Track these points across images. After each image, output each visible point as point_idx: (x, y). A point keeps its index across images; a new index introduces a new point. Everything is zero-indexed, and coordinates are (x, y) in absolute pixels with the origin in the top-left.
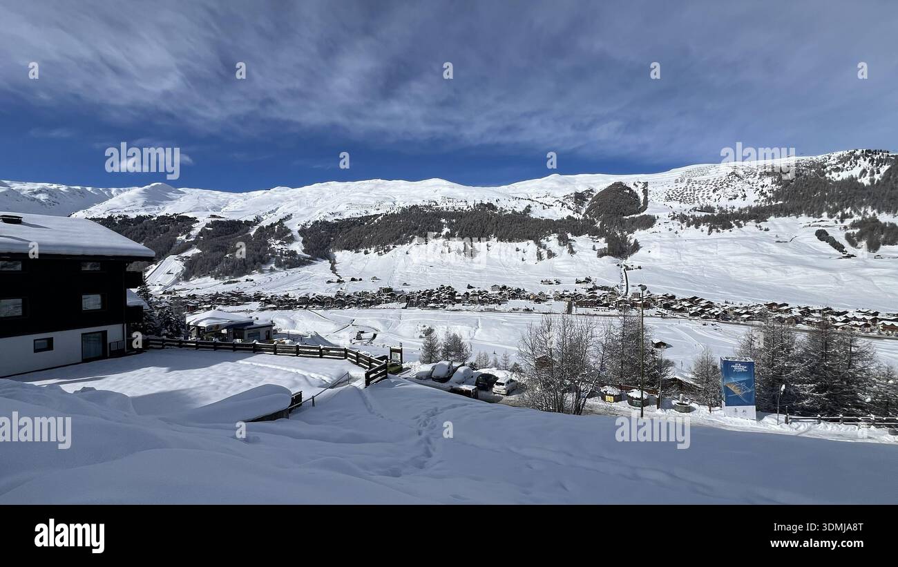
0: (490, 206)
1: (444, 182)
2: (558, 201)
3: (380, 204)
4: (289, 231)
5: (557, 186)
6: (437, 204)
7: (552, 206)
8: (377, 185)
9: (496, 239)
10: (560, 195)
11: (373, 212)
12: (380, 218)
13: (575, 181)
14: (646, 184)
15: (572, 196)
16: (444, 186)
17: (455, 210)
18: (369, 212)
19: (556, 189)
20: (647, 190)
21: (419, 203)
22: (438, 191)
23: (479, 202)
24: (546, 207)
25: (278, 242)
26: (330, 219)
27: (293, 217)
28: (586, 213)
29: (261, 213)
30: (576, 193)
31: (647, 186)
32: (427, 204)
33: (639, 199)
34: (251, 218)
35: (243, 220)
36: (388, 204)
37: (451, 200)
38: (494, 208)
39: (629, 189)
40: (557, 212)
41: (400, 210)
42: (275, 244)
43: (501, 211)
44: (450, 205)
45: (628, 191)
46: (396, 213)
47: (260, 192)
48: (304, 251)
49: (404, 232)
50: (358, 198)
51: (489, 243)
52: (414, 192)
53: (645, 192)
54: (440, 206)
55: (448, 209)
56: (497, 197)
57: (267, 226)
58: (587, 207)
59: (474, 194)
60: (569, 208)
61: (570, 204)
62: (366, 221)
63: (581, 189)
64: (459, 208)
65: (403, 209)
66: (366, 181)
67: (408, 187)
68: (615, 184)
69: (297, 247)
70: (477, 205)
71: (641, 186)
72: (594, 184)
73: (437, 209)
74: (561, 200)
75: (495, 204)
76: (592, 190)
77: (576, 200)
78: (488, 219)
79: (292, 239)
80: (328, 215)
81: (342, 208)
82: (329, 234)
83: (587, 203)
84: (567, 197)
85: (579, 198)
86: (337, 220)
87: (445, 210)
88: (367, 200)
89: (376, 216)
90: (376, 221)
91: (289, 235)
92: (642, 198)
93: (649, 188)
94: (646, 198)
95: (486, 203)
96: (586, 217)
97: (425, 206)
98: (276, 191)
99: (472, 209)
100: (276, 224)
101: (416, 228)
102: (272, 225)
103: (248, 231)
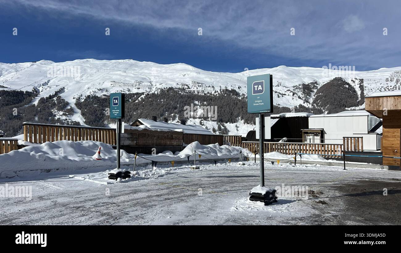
0: (233, 91)
1: (190, 67)
2: (289, 90)
3: (140, 83)
4: (68, 104)
5: (286, 77)
6: (189, 88)
7: (285, 95)
8: (132, 65)
9: (243, 121)
10: (290, 85)
11: (134, 91)
12: (143, 96)
13: (300, 73)
14: (362, 81)
15: (300, 87)
16: (191, 71)
17: (205, 94)
18: (131, 89)
19: (286, 79)
20: (363, 86)
21: (174, 85)
22: (187, 75)
23: (224, 88)
24: (280, 95)
25: (61, 113)
26: (100, 94)
27: (66, 90)
28: (314, 102)
29: (36, 85)
30: (304, 85)
31: (363, 82)
32: (181, 87)
33: (357, 94)
34: (30, 89)
35: (24, 90)
36: (146, 84)
37: (200, 85)
38: (237, 94)
39: (348, 84)
40: (290, 101)
41: (159, 90)
42: (59, 115)
43: (244, 97)
44: (200, 89)
45: (347, 86)
46: (156, 93)
47: (28, 64)
48: (85, 122)
49: (167, 111)
50: (118, 77)
51: (238, 124)
52: (164, 75)
53: (362, 87)
54: (192, 89)
55: (198, 93)
56: (238, 85)
57: (46, 98)
58: (314, 97)
59: (218, 80)
60: (299, 98)
61: (300, 94)
62: (130, 98)
63: (307, 81)
64: (208, 93)
65: (162, 90)
66: (120, 61)
67: (159, 69)
68: (336, 79)
69: (78, 118)
70: (223, 91)
71: (357, 82)
72: (317, 77)
73: (190, 92)
74: (292, 89)
75: (237, 90)
76: (316, 83)
77: (304, 90)
78: (234, 104)
79: (71, 112)
80: (96, 90)
81: (107, 85)
82: (101, 108)
83: (313, 94)
84: (296, 87)
85: (307, 89)
86: (105, 95)
87: (196, 93)
88: (127, 79)
89: (138, 95)
90: (139, 99)
91: (69, 108)
92: (359, 93)
93: (365, 84)
94: (362, 93)
95: (230, 90)
96: (314, 106)
97: (179, 89)
98: (41, 64)
99: (219, 94)
100: (54, 96)
101: (176, 108)
102: (51, 97)
103: (31, 101)
